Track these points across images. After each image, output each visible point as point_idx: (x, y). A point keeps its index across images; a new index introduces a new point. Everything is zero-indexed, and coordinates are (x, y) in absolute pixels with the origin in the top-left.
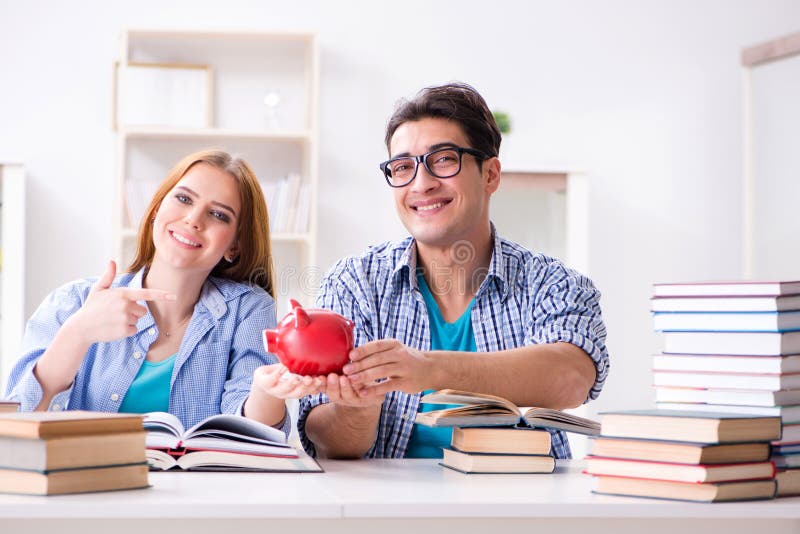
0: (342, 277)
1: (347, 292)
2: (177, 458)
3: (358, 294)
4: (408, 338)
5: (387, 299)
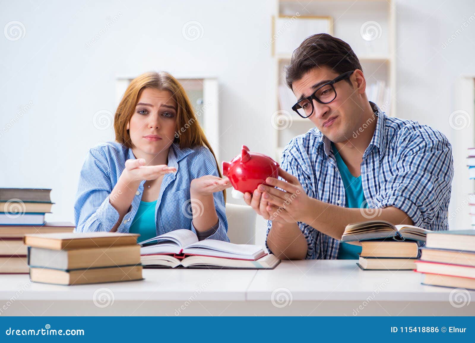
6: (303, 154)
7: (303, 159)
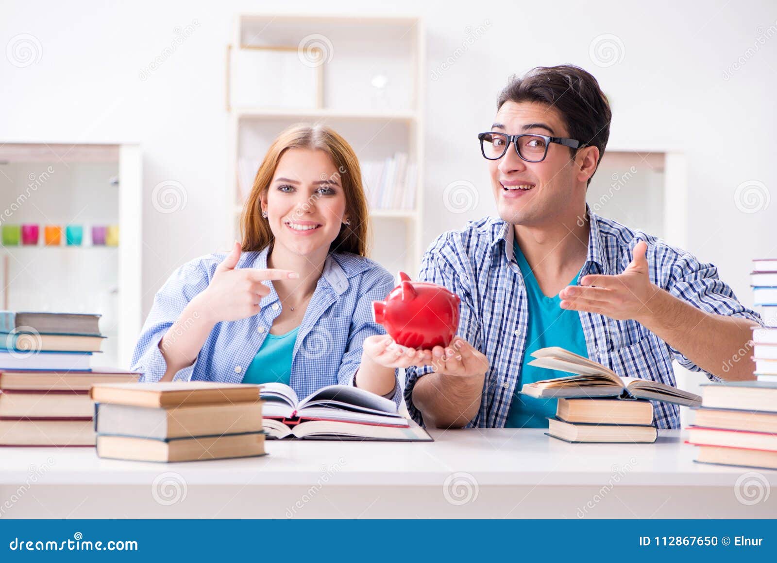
0: (443, 251)
1: (448, 266)
2: (291, 427)
3: (458, 267)
4: (506, 308)
5: (486, 271)
6: (461, 256)
7: (461, 264)
